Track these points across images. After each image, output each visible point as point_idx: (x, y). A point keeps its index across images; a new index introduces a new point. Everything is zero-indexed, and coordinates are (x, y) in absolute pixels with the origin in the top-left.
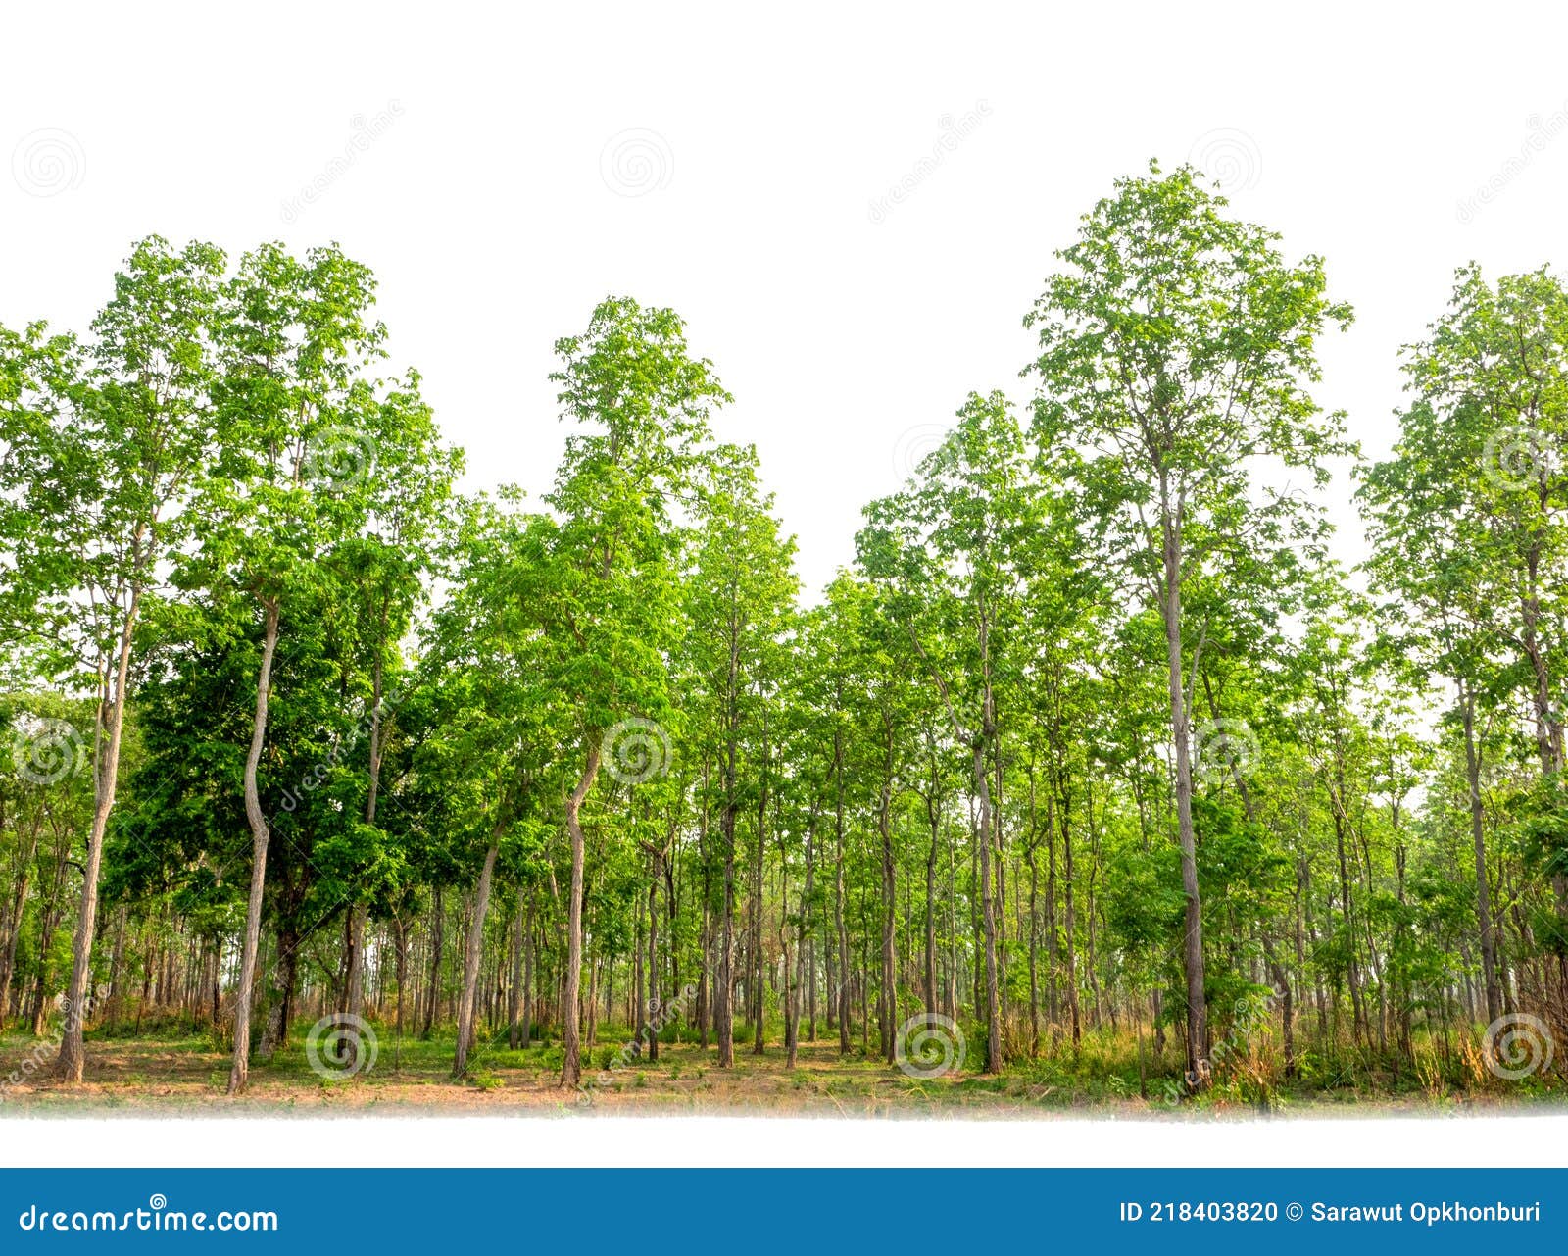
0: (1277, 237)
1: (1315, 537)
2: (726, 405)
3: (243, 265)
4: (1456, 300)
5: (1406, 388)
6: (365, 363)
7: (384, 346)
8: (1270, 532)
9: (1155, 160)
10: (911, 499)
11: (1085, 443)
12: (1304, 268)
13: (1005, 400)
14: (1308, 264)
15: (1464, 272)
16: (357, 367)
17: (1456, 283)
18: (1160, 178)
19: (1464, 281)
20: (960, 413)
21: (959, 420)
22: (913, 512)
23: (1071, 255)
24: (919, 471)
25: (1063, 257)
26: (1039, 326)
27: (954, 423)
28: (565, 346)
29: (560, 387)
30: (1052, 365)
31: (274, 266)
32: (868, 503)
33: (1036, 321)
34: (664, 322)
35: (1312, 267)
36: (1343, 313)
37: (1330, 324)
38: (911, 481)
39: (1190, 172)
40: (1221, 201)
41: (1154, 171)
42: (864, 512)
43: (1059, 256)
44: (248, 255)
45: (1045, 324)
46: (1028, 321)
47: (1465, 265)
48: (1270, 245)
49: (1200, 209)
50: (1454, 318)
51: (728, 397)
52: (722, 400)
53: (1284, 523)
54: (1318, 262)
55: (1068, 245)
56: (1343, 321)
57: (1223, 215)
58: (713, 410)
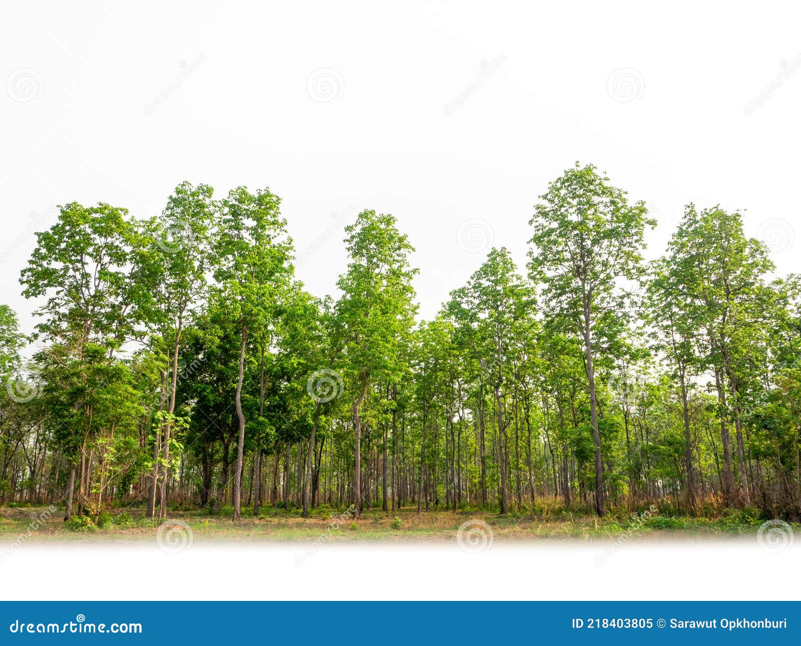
0: (626, 193)
1: (640, 307)
2: (412, 253)
3: (230, 194)
4: (685, 217)
5: (667, 251)
6: (278, 234)
7: (285, 228)
8: (621, 305)
9: (578, 162)
10: (468, 289)
11: (550, 270)
12: (638, 205)
13: (507, 251)
14: (639, 203)
15: (689, 207)
16: (275, 236)
17: (686, 211)
18: (580, 169)
19: (688, 210)
20: (488, 256)
21: (488, 258)
22: (470, 295)
23: (545, 197)
24: (472, 278)
25: (541, 198)
26: (535, 224)
27: (486, 260)
28: (349, 229)
29: (347, 245)
30: (537, 240)
31: (243, 196)
32: (451, 291)
33: (534, 222)
34: (389, 220)
35: (641, 205)
36: (653, 223)
37: (648, 227)
38: (469, 282)
39: (591, 167)
40: (606, 179)
41: (577, 166)
42: (450, 294)
43: (539, 197)
44: (231, 191)
45: (537, 224)
46: (531, 222)
47: (689, 204)
48: (624, 196)
49: (598, 182)
50: (685, 224)
51: (413, 250)
52: (411, 250)
53: (626, 301)
54: (643, 203)
55: (544, 193)
56: (653, 226)
57: (606, 184)
58: (407, 254)
